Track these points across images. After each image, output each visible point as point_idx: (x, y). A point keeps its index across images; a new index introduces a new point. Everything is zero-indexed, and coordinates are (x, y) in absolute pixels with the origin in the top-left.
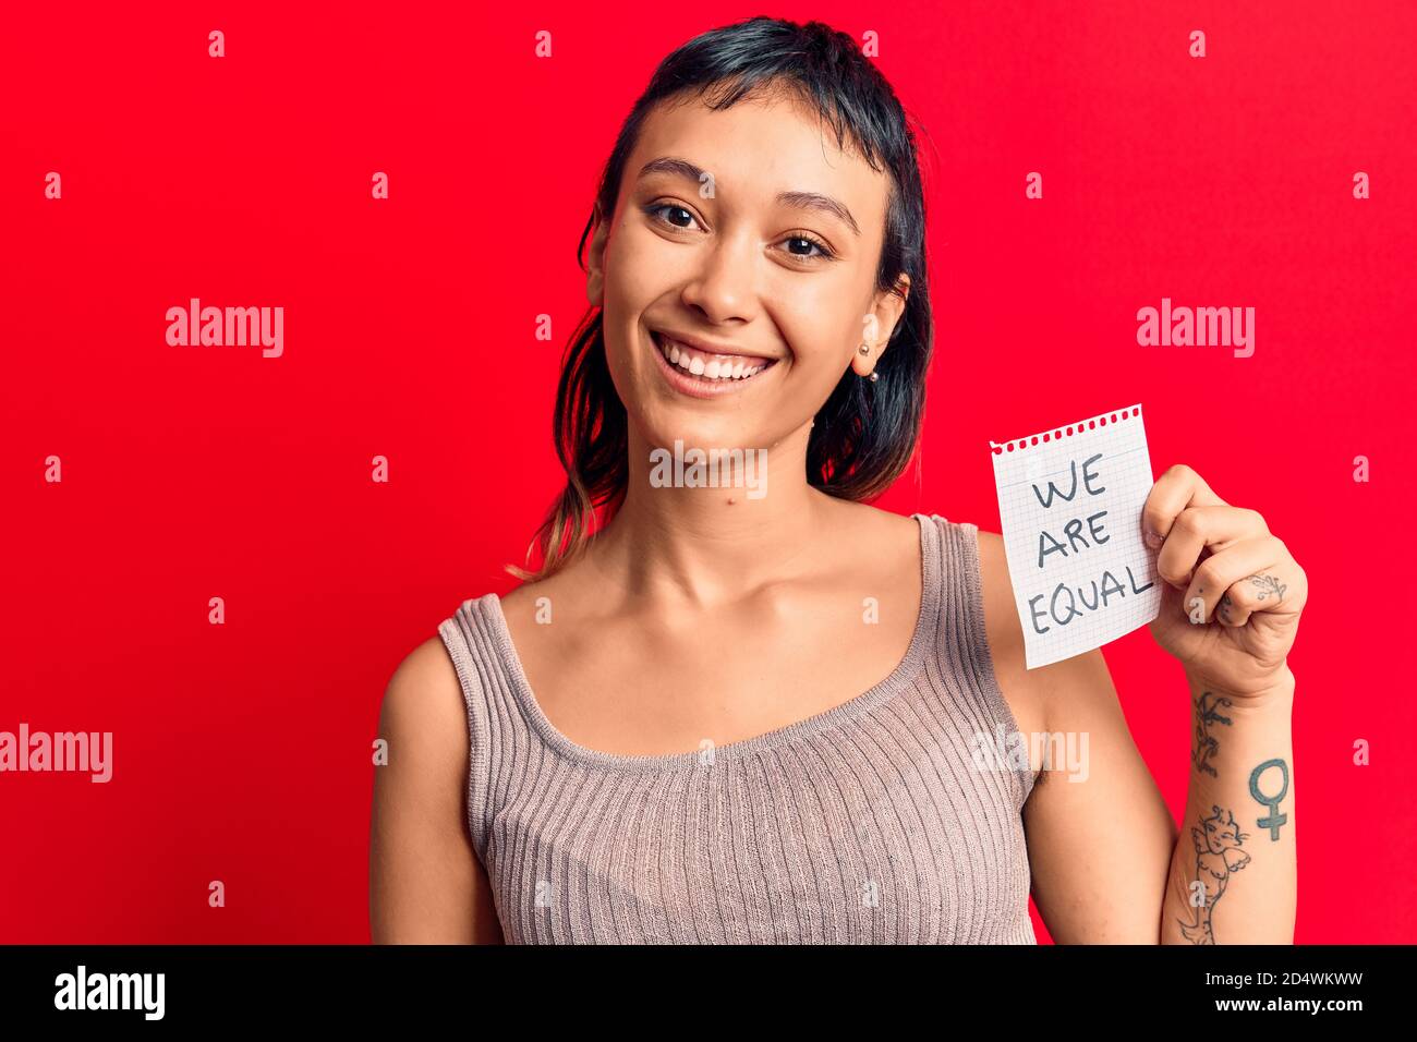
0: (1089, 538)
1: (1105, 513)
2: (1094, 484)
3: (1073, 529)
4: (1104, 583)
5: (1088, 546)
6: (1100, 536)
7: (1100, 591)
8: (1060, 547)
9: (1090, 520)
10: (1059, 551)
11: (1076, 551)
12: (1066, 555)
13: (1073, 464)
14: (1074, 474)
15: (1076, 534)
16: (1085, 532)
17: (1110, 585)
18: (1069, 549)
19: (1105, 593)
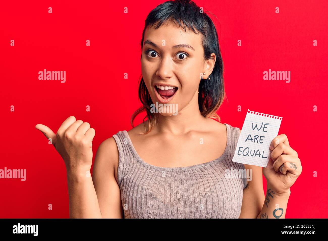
0: (259, 141)
1: (264, 137)
2: (265, 129)
3: (256, 137)
4: (257, 152)
5: (258, 142)
6: (261, 141)
7: (255, 153)
8: (252, 139)
9: (261, 137)
10: (251, 140)
11: (255, 142)
12: (252, 142)
13: (263, 123)
14: (262, 125)
15: (256, 139)
16: (258, 139)
17: (258, 153)
18: (253, 141)
19: (256, 154)
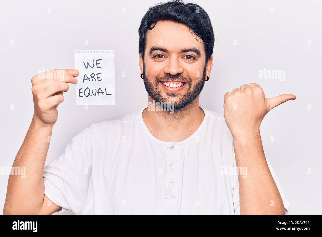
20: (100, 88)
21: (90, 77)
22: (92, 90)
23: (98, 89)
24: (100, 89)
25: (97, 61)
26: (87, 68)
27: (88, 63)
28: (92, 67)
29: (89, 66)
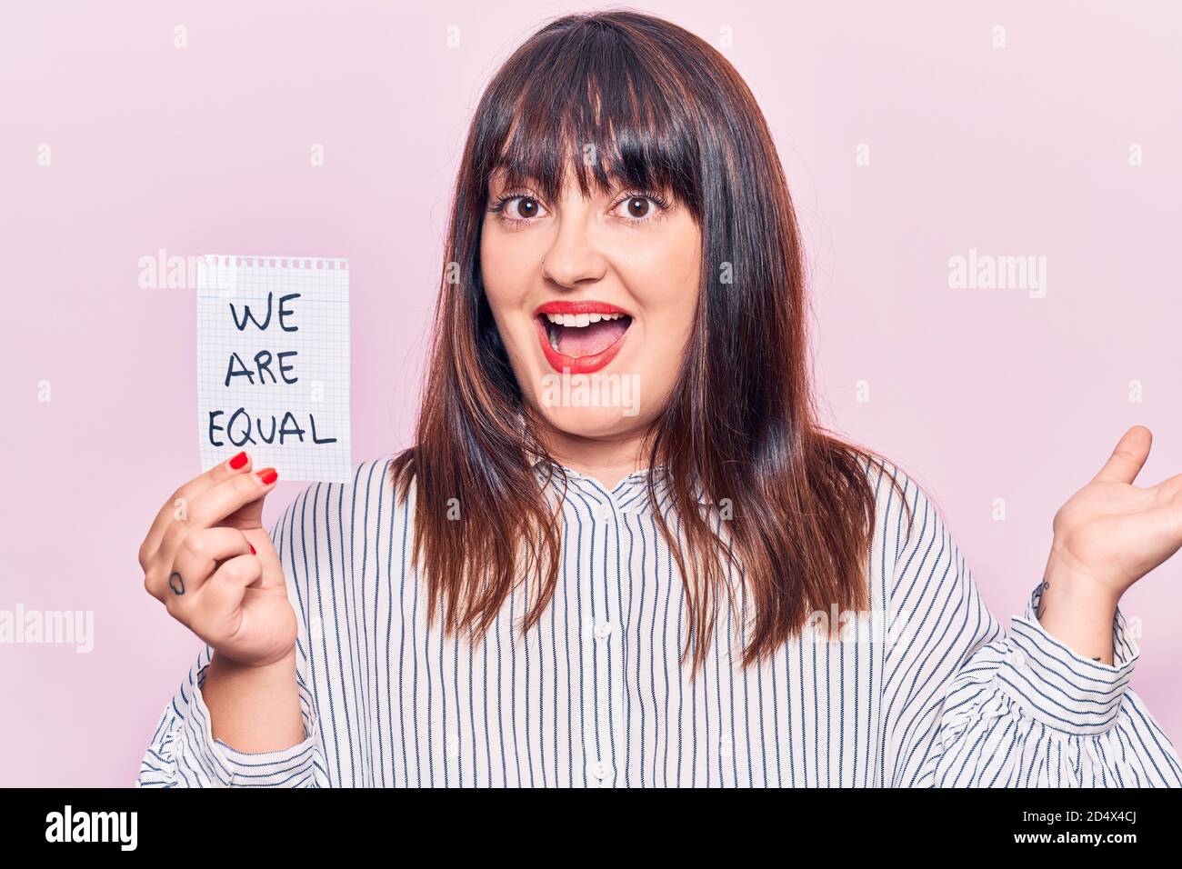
20: (288, 414)
21: (252, 366)
22: (259, 421)
23: (283, 417)
24: (290, 418)
25: (282, 300)
26: (241, 328)
27: (247, 308)
28: (261, 325)
29: (249, 317)
